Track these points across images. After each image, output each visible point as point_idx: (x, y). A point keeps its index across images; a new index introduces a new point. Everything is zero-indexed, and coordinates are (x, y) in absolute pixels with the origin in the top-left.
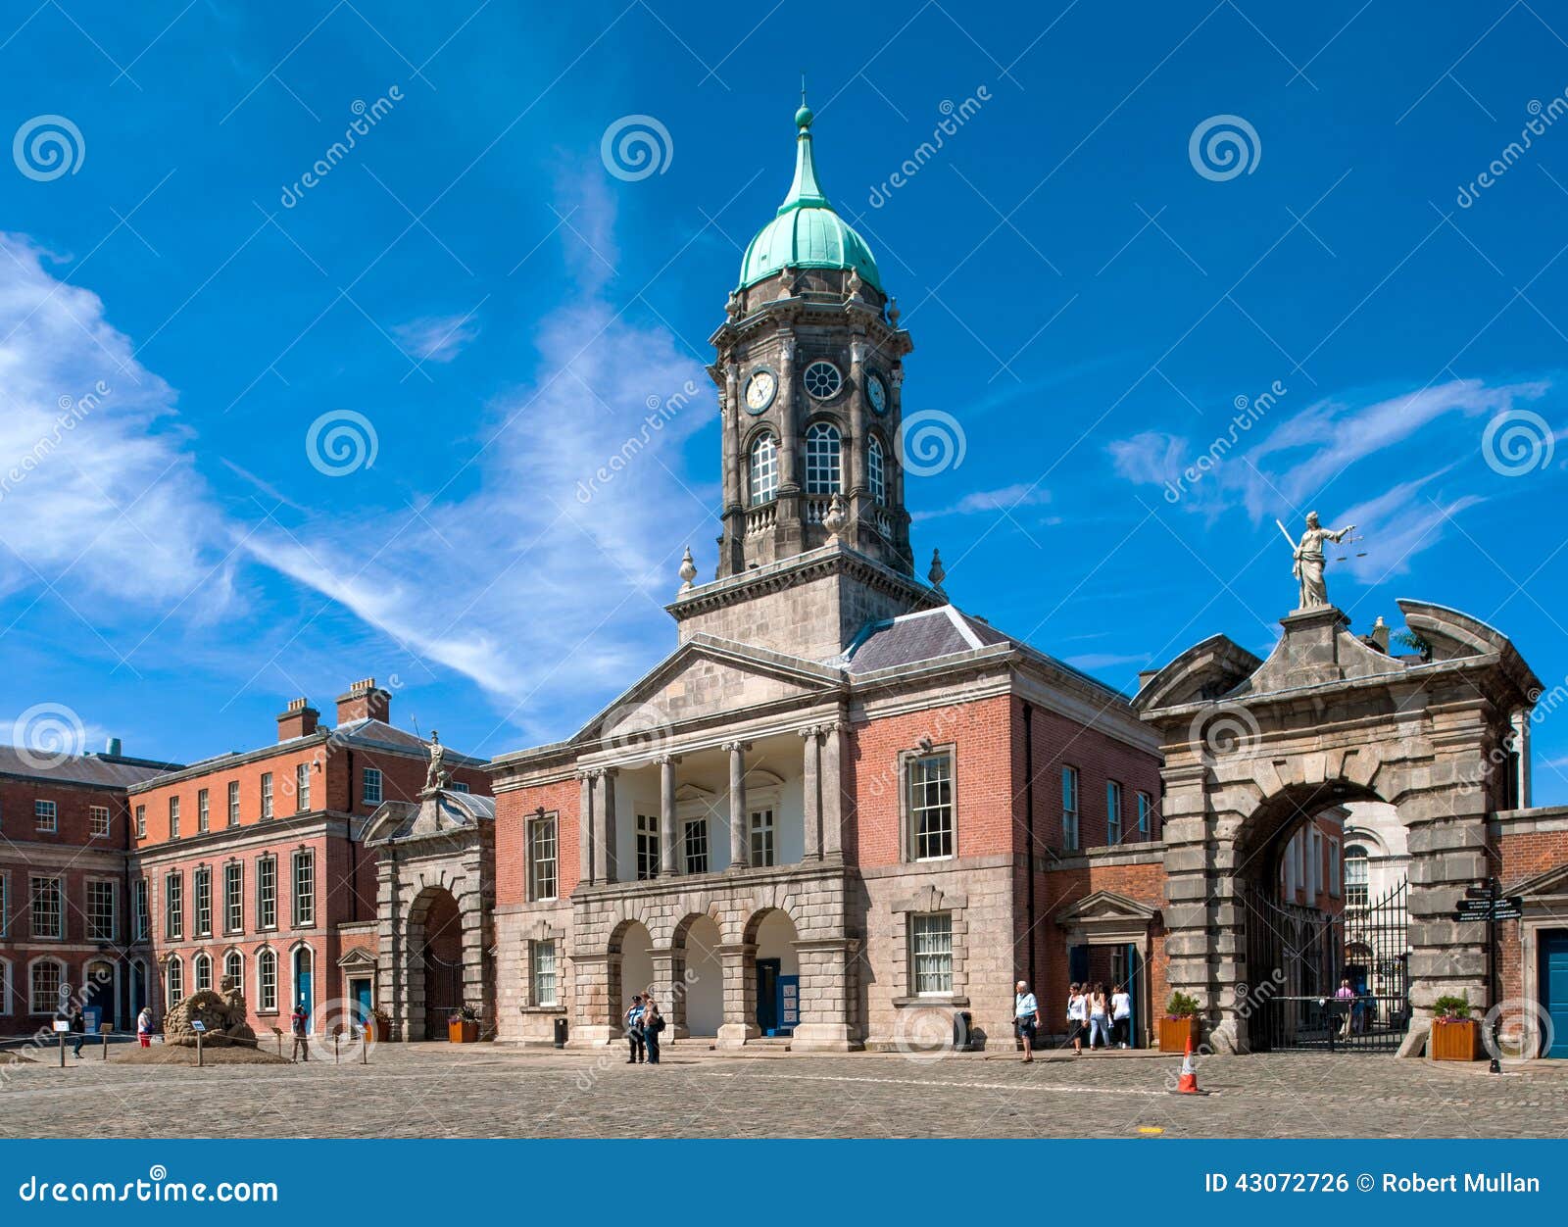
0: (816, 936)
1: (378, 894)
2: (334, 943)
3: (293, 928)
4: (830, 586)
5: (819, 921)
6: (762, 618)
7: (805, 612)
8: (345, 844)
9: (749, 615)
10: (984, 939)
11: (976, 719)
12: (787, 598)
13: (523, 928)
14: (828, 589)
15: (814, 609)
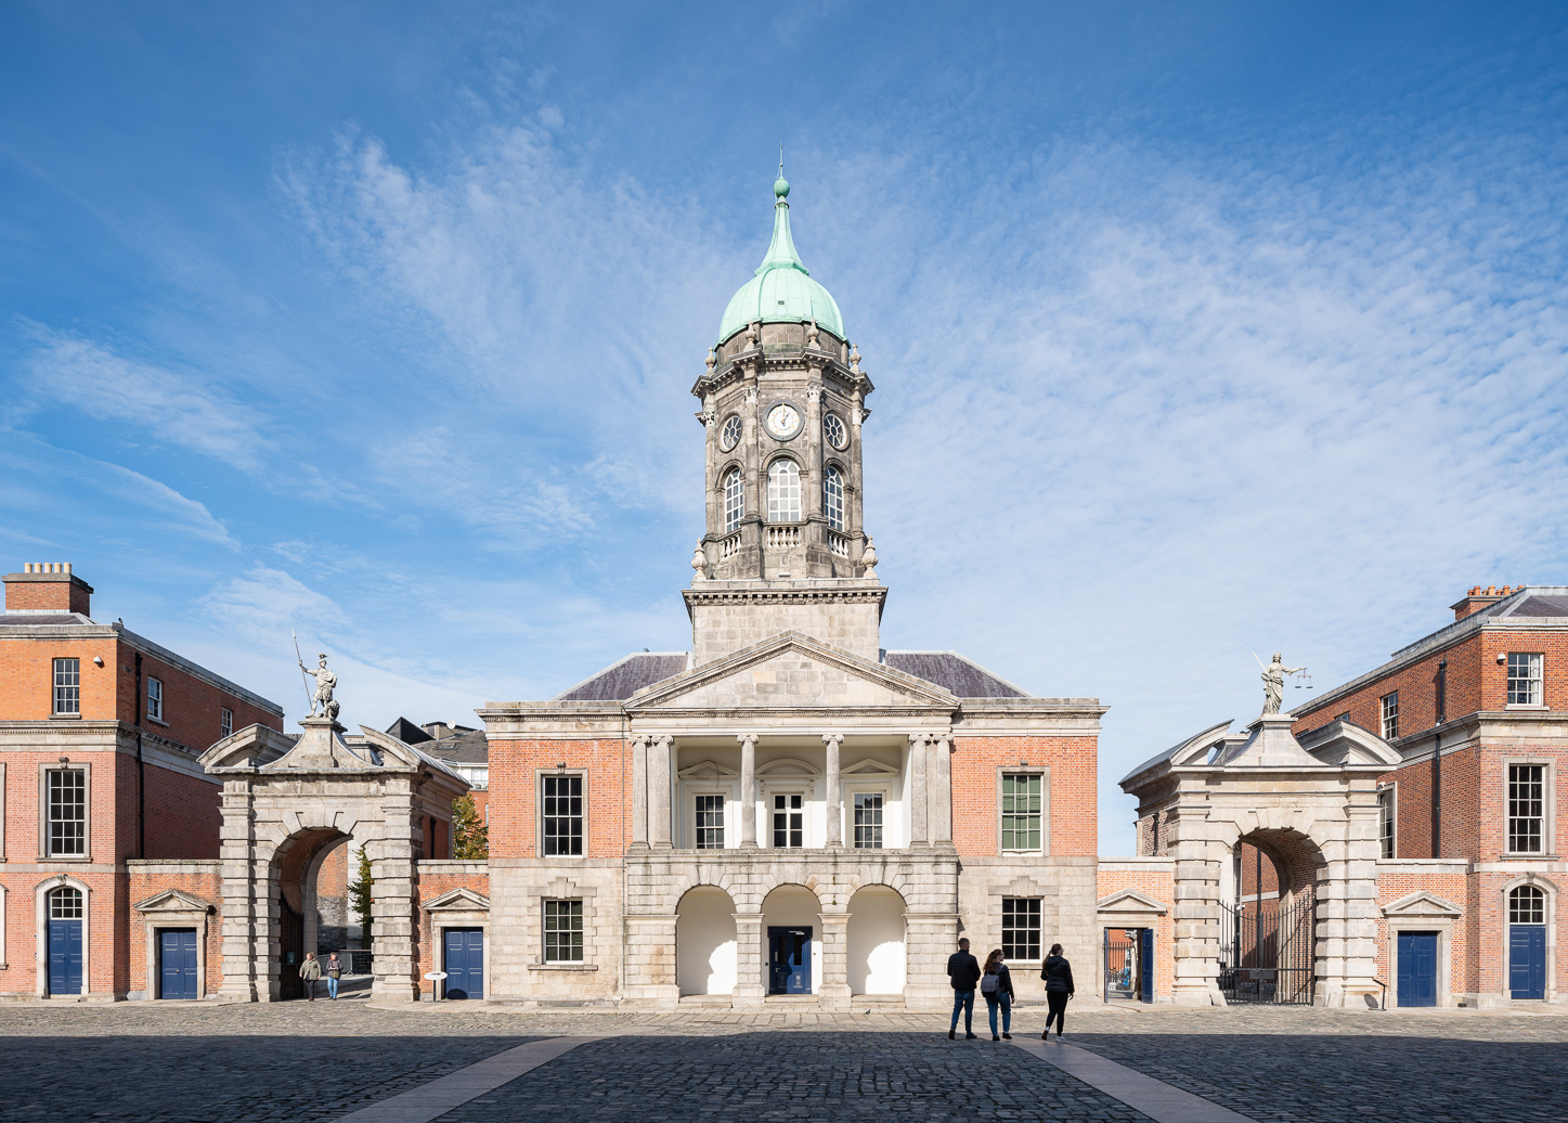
0: (928, 909)
1: (222, 829)
2: (123, 881)
3: (40, 861)
4: (870, 612)
5: (932, 898)
6: (794, 624)
7: (842, 629)
8: (134, 765)
9: (780, 619)
10: (1072, 921)
11: (1068, 751)
12: (822, 612)
13: (531, 883)
14: (867, 615)
15: (852, 628)
